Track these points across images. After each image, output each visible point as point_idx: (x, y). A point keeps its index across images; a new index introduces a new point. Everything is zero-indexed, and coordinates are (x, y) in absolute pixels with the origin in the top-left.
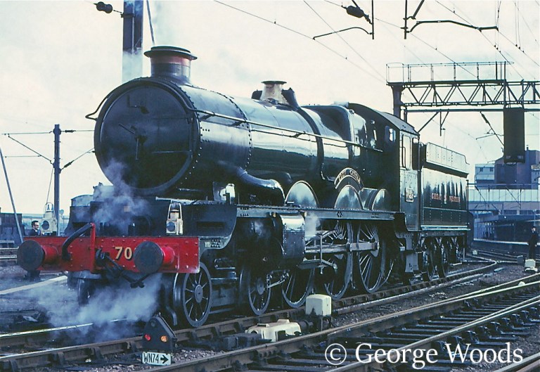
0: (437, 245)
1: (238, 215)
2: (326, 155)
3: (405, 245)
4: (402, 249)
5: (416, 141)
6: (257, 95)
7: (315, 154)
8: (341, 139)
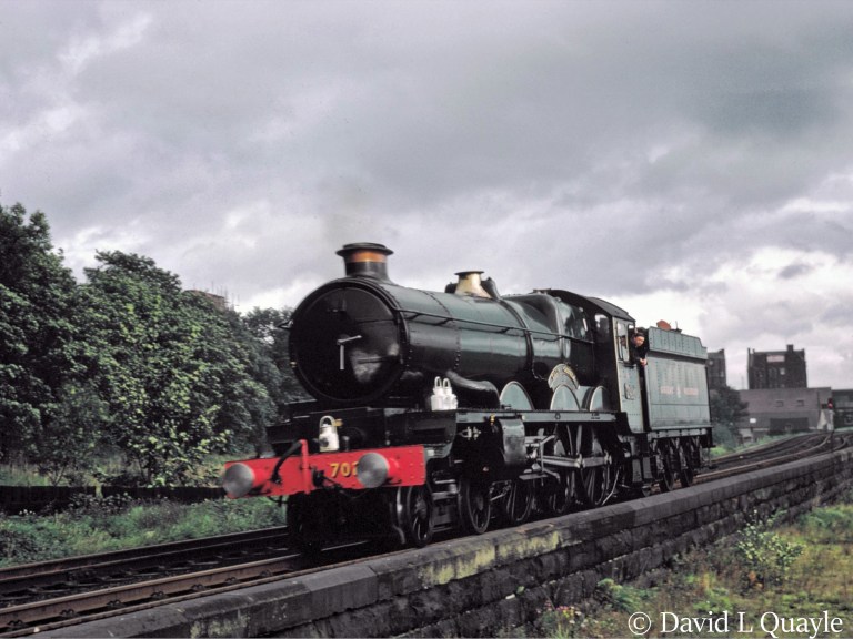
0: (674, 448)
1: (458, 421)
2: (536, 354)
3: (630, 451)
4: (627, 455)
5: (631, 327)
6: (451, 289)
7: (524, 354)
8: (549, 332)
